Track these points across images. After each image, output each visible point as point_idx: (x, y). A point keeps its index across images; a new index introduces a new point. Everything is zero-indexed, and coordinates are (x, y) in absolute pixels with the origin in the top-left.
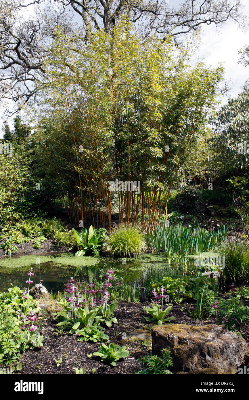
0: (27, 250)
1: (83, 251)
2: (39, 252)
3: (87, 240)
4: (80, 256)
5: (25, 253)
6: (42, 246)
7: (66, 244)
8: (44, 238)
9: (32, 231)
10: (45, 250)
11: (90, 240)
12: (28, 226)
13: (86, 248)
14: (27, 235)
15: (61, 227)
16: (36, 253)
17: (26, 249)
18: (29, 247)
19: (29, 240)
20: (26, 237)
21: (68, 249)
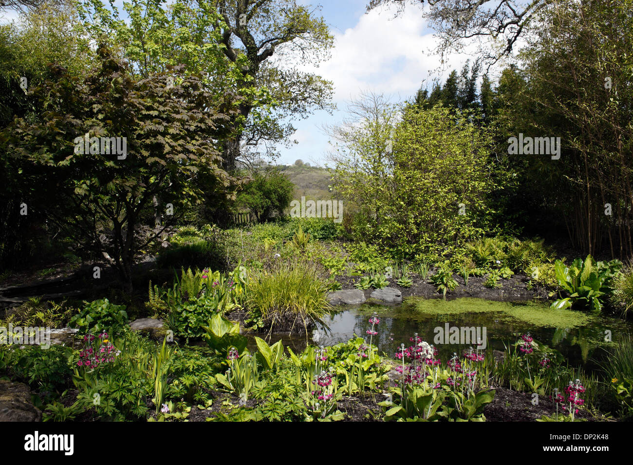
0: (474, 289)
1: (569, 300)
2: (493, 294)
3: (579, 282)
4: (561, 308)
5: (468, 293)
6: (501, 285)
7: (546, 285)
8: (508, 272)
9: (491, 258)
10: (505, 292)
11: (585, 282)
12: (484, 249)
13: (576, 295)
14: (481, 264)
15: (543, 254)
16: (487, 296)
17: (472, 287)
18: (478, 284)
19: (483, 272)
20: (480, 267)
21: (548, 293)
